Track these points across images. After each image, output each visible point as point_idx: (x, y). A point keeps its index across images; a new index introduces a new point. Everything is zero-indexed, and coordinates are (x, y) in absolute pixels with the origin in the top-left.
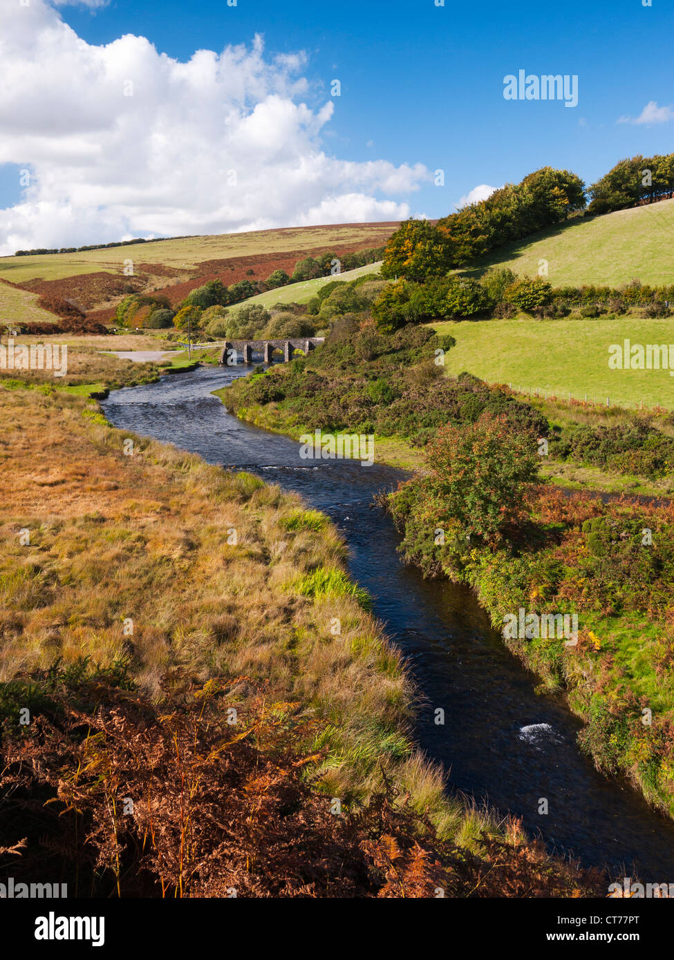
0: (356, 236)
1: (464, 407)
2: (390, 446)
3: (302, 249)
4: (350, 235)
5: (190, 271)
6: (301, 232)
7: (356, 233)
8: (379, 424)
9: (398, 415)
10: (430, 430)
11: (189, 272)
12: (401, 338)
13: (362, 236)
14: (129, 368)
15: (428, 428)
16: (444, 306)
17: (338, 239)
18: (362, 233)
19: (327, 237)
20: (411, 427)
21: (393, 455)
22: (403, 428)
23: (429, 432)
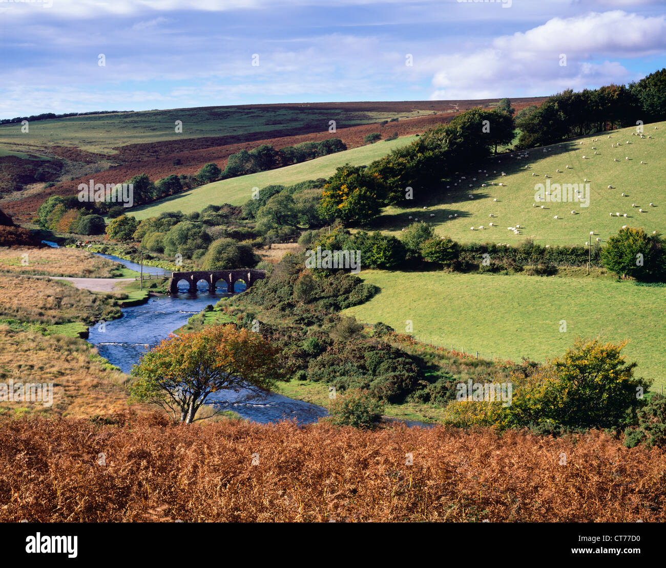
0: (296, 120)
1: (369, 361)
2: (317, 389)
3: (235, 134)
4: (289, 117)
5: (109, 156)
6: (235, 112)
7: (295, 116)
8: (310, 372)
9: (324, 367)
10: (345, 378)
11: (109, 158)
12: (331, 284)
13: (302, 120)
14: (94, 301)
15: (343, 377)
16: (369, 257)
17: (275, 123)
18: (302, 116)
19: (263, 121)
20: (331, 376)
21: (318, 397)
22: (326, 376)
23: (343, 380)
